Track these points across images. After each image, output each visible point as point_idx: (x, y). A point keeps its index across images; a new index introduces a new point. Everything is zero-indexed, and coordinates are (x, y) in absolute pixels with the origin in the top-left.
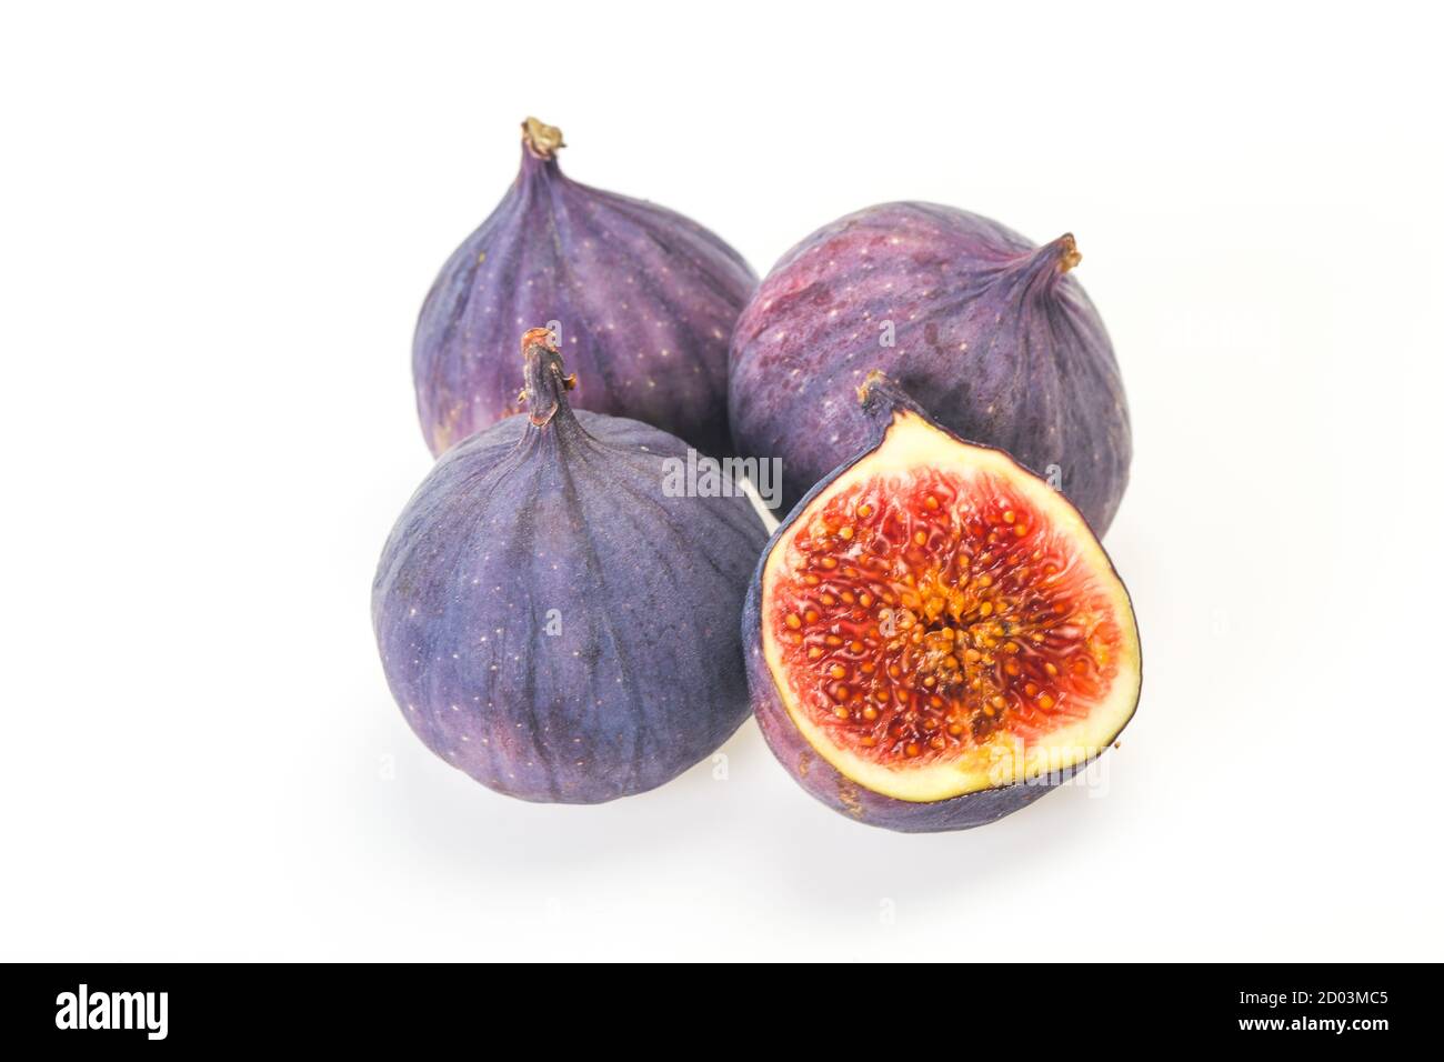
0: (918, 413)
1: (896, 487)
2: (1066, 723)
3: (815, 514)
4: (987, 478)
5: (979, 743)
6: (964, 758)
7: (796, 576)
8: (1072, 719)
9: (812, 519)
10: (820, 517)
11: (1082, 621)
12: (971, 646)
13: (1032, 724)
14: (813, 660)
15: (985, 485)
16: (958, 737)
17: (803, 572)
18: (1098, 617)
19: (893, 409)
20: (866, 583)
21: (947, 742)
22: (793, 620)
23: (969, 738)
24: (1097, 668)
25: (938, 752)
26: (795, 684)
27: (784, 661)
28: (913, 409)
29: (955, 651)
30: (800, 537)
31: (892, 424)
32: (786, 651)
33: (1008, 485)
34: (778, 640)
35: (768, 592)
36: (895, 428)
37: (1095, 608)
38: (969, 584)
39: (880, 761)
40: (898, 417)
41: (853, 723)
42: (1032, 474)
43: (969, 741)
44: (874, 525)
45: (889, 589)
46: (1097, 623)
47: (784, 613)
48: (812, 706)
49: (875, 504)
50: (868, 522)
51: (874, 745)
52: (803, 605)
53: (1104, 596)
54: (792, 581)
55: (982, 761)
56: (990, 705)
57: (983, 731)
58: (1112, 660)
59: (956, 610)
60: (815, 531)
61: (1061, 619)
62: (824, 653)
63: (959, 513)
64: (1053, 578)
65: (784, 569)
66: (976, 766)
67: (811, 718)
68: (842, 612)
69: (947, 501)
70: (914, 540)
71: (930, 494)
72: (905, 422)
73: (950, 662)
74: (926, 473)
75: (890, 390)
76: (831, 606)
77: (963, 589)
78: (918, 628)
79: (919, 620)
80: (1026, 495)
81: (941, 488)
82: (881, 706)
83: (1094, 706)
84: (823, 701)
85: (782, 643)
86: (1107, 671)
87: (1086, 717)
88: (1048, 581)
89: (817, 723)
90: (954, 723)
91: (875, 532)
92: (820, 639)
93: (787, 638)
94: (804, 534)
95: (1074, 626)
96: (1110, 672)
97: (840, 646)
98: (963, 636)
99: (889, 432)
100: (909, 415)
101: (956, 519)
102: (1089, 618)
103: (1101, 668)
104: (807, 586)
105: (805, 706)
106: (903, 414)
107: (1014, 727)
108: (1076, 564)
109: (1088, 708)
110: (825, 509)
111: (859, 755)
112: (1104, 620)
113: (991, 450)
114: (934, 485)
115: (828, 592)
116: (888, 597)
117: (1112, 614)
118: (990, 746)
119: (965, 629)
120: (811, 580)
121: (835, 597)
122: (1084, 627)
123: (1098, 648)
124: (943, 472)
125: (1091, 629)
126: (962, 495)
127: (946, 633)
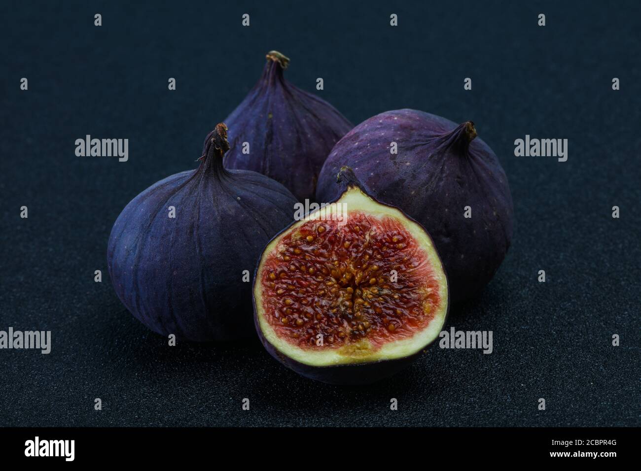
0: (360, 188)
2: (400, 339)
3: (296, 229)
4: (388, 220)
5: (351, 342)
6: (342, 349)
7: (279, 256)
8: (403, 336)
9: (294, 231)
10: (298, 230)
11: (420, 292)
12: (361, 296)
13: (383, 335)
14: (278, 295)
15: (387, 224)
16: (342, 338)
17: (283, 254)
18: (430, 290)
19: (348, 184)
20: (314, 262)
21: (335, 338)
22: (272, 276)
24: (423, 314)
25: (330, 344)
26: (266, 305)
27: (263, 294)
28: (358, 186)
29: (352, 300)
30: (285, 238)
31: (346, 191)
32: (267, 291)
33: (399, 224)
34: (263, 284)
35: (264, 261)
36: (347, 193)
37: (430, 286)
38: (366, 268)
39: (299, 345)
40: (349, 188)
41: (292, 325)
42: (412, 221)
43: (347, 341)
44: (324, 237)
45: (325, 266)
46: (429, 294)
47: (269, 272)
48: (271, 316)
49: (328, 227)
50: (322, 235)
51: (298, 337)
52: (279, 269)
53: (436, 281)
54: (277, 258)
55: (350, 350)
56: (362, 325)
57: (355, 337)
58: (433, 311)
59: (357, 279)
60: (295, 236)
61: (411, 289)
62: (285, 292)
63: (370, 235)
64: (411, 270)
65: (275, 252)
66: (347, 353)
67: (269, 322)
68: (298, 275)
69: (365, 229)
70: (343, 245)
71: (357, 225)
72: (352, 190)
73: (348, 303)
74: (358, 215)
75: (349, 175)
76: (294, 271)
77: (364, 270)
78: (336, 286)
79: (338, 283)
80: (407, 230)
81: (364, 223)
82: (306, 319)
83: (418, 332)
84: (277, 314)
85: (265, 286)
86: (428, 316)
87: (412, 336)
88: (408, 271)
89: (272, 325)
90: (341, 332)
91: (325, 239)
92: (284, 286)
93: (268, 283)
94: (289, 237)
95: (417, 293)
96: (430, 316)
97: (294, 290)
98: (358, 292)
99: (344, 195)
100: (355, 188)
101: (367, 237)
102: (426, 291)
103: (426, 314)
104: (285, 261)
105: (267, 316)
106: (352, 188)
107: (372, 337)
108: (426, 264)
109: (413, 332)
110: (302, 227)
111: (288, 340)
112: (432, 293)
113: (393, 207)
114: (360, 221)
115: (294, 264)
116: (324, 271)
117: (437, 290)
118: (357, 345)
119: (360, 289)
120: (288, 258)
121: (297, 267)
122: (422, 294)
123: (427, 306)
124: (366, 215)
125: (425, 295)
126: (374, 227)
127: (349, 289)
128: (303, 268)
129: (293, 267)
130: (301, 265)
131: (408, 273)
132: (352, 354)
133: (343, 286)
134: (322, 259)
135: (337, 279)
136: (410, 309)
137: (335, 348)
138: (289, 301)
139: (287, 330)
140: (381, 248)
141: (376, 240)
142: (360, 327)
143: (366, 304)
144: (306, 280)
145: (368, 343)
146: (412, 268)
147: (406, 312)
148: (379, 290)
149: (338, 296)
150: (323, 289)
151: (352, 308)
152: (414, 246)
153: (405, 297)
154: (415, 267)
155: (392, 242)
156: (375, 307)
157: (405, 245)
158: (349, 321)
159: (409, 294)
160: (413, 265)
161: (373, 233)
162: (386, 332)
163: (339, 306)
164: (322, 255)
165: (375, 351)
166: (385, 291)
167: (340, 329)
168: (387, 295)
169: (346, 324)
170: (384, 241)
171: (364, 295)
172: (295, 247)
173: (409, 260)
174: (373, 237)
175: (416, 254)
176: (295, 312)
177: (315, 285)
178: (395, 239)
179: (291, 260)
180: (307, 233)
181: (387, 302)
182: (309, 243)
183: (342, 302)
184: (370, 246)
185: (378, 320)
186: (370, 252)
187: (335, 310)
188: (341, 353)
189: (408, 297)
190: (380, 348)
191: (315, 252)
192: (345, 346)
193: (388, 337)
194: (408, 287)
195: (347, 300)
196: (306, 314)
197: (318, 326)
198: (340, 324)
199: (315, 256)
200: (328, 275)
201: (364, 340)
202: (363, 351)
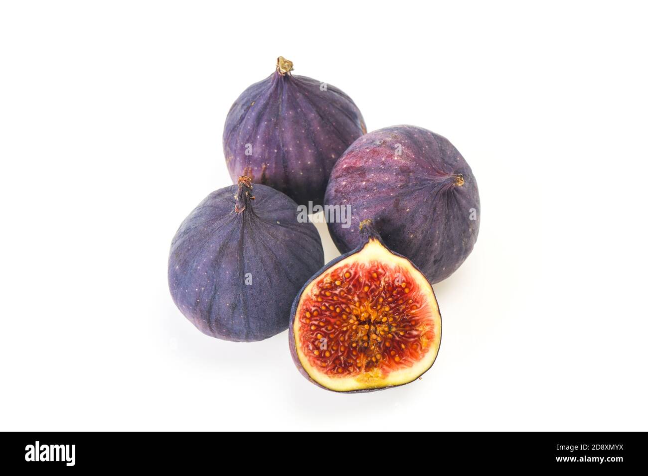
0: (379, 240)
1: (363, 267)
2: (403, 368)
3: (328, 274)
4: (399, 267)
5: (366, 371)
6: (359, 376)
7: (314, 297)
8: (405, 366)
9: (326, 276)
10: (330, 275)
11: (420, 329)
13: (389, 366)
14: (311, 331)
15: (398, 270)
16: (359, 368)
17: (317, 296)
18: (427, 328)
19: (370, 237)
20: (340, 304)
21: (354, 369)
22: (308, 314)
24: (421, 348)
25: (350, 373)
26: (302, 339)
27: (300, 329)
28: (377, 238)
29: (368, 335)
30: (319, 283)
31: (368, 242)
32: (302, 326)
33: (408, 272)
34: (300, 321)
35: (301, 302)
36: (369, 244)
37: (427, 325)
38: (380, 309)
39: (327, 373)
40: (371, 240)
41: (322, 357)
42: (417, 270)
43: (363, 370)
44: (349, 282)
45: (349, 306)
46: (426, 331)
47: (305, 311)
48: (306, 349)
49: (353, 273)
50: (348, 280)
51: (326, 367)
52: (313, 309)
53: (431, 320)
54: (312, 299)
55: (366, 379)
57: (369, 366)
58: (428, 346)
59: (373, 318)
60: (326, 281)
61: (413, 327)
62: (316, 328)
63: (384, 281)
64: (414, 311)
65: (310, 294)
67: (304, 353)
69: (379, 275)
70: (363, 290)
72: (373, 242)
73: (364, 338)
74: (376, 264)
75: (371, 229)
76: (324, 311)
77: (378, 311)
78: (356, 323)
79: (357, 320)
80: (413, 277)
81: (380, 270)
82: (333, 352)
83: (416, 362)
84: (311, 347)
85: (302, 323)
86: (425, 349)
87: (412, 366)
89: (306, 355)
90: (358, 363)
91: (350, 284)
93: (304, 321)
94: (321, 281)
95: (417, 331)
96: (427, 349)
97: (323, 327)
98: (373, 328)
99: (366, 246)
100: (375, 240)
101: (383, 283)
102: (424, 328)
104: (317, 302)
105: (303, 349)
106: (373, 240)
107: (382, 367)
108: (425, 306)
109: (412, 363)
110: (332, 273)
111: (319, 370)
112: (429, 330)
113: (404, 258)
114: (378, 268)
115: (325, 305)
116: (347, 310)
117: (433, 328)
118: (370, 373)
119: (374, 326)
120: (320, 300)
121: (327, 308)
122: (421, 332)
123: (424, 340)
124: (383, 264)
125: (423, 332)
126: (388, 274)
127: (366, 326)
128: (332, 308)
129: (323, 308)
130: (330, 306)
131: (412, 313)
132: (365, 381)
133: (361, 323)
135: (357, 316)
136: (411, 344)
137: (354, 376)
138: (320, 336)
139: (318, 360)
140: (392, 291)
141: (389, 285)
142: (373, 359)
143: (378, 339)
144: (333, 318)
145: (377, 372)
148: (389, 328)
149: (357, 333)
150: (347, 326)
151: (368, 342)
152: (418, 291)
153: (409, 334)
154: (417, 308)
155: (401, 288)
156: (384, 342)
157: (411, 290)
158: (365, 354)
159: (411, 331)
160: (415, 308)
161: (387, 279)
162: (392, 363)
163: (358, 341)
164: (346, 297)
165: (384, 379)
166: (395, 328)
167: (358, 360)
168: (395, 332)
169: (362, 356)
170: (395, 286)
171: (378, 331)
172: (325, 290)
173: (413, 302)
174: (387, 283)
175: (419, 297)
176: (324, 346)
177: (339, 322)
178: (404, 285)
179: (322, 301)
180: (336, 278)
181: (395, 337)
182: (337, 287)
183: (360, 337)
184: (384, 290)
185: (387, 353)
186: (384, 296)
187: (354, 344)
188: (360, 381)
189: (411, 333)
190: (387, 376)
191: (342, 294)
192: (362, 374)
193: (394, 367)
194: (411, 325)
195: (364, 336)
196: (332, 347)
198: (358, 356)
200: (350, 313)
201: (376, 370)
202: (375, 378)
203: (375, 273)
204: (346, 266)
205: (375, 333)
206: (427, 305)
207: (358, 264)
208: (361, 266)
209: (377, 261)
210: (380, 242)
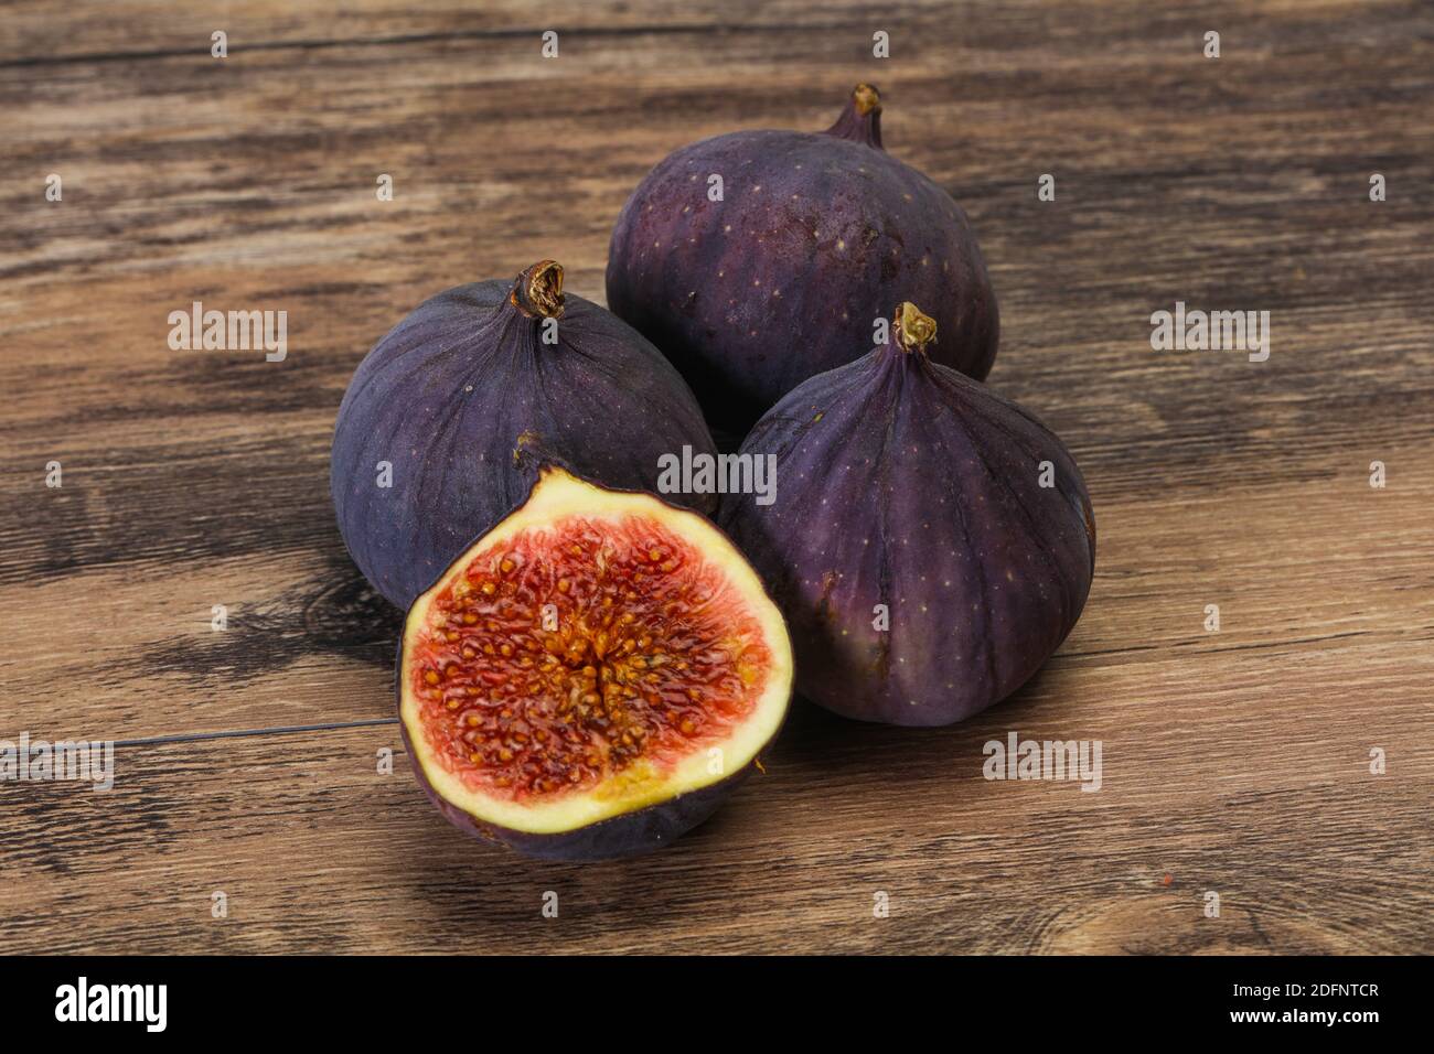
0: (564, 468)
1: (541, 540)
2: (708, 745)
3: (458, 575)
4: (633, 521)
5: (614, 771)
6: (600, 788)
7: (437, 634)
8: (710, 739)
9: (454, 581)
10: (463, 576)
11: (728, 646)
12: (614, 680)
13: (673, 745)
14: (451, 712)
15: (632, 527)
16: (597, 768)
17: (445, 630)
18: (745, 639)
19: (540, 467)
20: (508, 633)
21: (582, 773)
22: (432, 677)
23: (606, 768)
24: (743, 687)
25: (575, 785)
26: (432, 738)
27: (421, 716)
28: (559, 465)
29: (599, 688)
30: (442, 597)
31: (539, 480)
32: (426, 707)
33: (656, 524)
34: (417, 696)
35: (409, 652)
36: (541, 484)
37: (745, 631)
38: (613, 623)
39: (515, 798)
40: (544, 474)
41: (492, 764)
44: (516, 579)
45: (532, 636)
46: (745, 646)
47: (424, 670)
48: (446, 755)
49: (519, 559)
50: (511, 576)
51: (510, 785)
52: (442, 661)
53: (753, 618)
54: (433, 640)
55: (618, 788)
56: (630, 734)
57: (620, 759)
58: (760, 680)
59: (600, 648)
60: (458, 590)
61: (707, 645)
62: (464, 703)
63: (604, 557)
64: (700, 607)
65: (426, 630)
66: (612, 794)
67: (444, 767)
68: (483, 664)
69: (592, 548)
70: (557, 588)
71: (575, 543)
72: (551, 477)
73: (591, 699)
74: (573, 523)
75: (537, 448)
76: (473, 659)
77: (608, 629)
78: (560, 669)
79: (562, 664)
80: (674, 532)
81: (587, 536)
82: (518, 747)
83: (737, 724)
84: (458, 749)
85: (421, 699)
86: (752, 690)
87: (729, 735)
88: (695, 611)
89: (452, 771)
90: (591, 756)
91: (519, 584)
92: (460, 691)
93: (427, 694)
94: (446, 595)
95: (721, 650)
96: (756, 690)
97: (480, 695)
98: (606, 672)
99: (535, 490)
100: (555, 471)
101: (601, 563)
102: (738, 642)
103: (748, 687)
104: (450, 642)
105: (438, 757)
106: (549, 471)
107: (653, 753)
108: (726, 590)
109: (731, 727)
110: (469, 569)
111: (493, 794)
112: (751, 642)
113: (637, 492)
114: (579, 534)
115: (469, 646)
116: (530, 646)
117: (760, 635)
118: (628, 774)
119: (609, 666)
120: (454, 636)
121: (476, 650)
122: (733, 650)
123: (746, 670)
124: (589, 520)
125: (738, 651)
126: (609, 540)
127: (588, 670)
128: (489, 649)
129: (468, 652)
130: (484, 644)
131: (696, 614)
132: (621, 794)
133: (573, 668)
134: (520, 624)
135: (560, 656)
136: (716, 683)
137: (587, 790)
138: (477, 719)
139: (485, 774)
140: (631, 577)
141: (619, 564)
142: (626, 739)
143: (627, 692)
144: (500, 671)
145: (646, 766)
146: (700, 603)
147: (710, 692)
148: (646, 660)
149: (568, 690)
150: (537, 682)
151: (602, 705)
152: (696, 561)
153: (700, 663)
154: (706, 600)
155: (650, 562)
156: (646, 695)
157: (677, 562)
158: (602, 731)
159: (705, 655)
160: (701, 599)
161: (608, 553)
162: (677, 738)
163: (575, 707)
164: (518, 616)
165: (665, 778)
166: (659, 660)
167: (588, 751)
168: (663, 665)
169: (596, 739)
170: (634, 563)
171: (620, 675)
172: (464, 611)
173: (691, 589)
174: (613, 560)
175: (702, 575)
176: (493, 738)
177: (521, 676)
178: (655, 556)
179: (461, 638)
180: (481, 579)
181: (666, 679)
182: (490, 599)
183: (580, 697)
184: (609, 579)
185: (657, 718)
186: (612, 590)
187: (570, 717)
188: (602, 797)
189: (705, 660)
190: (673, 770)
191: (505, 612)
192: (606, 781)
193: (682, 746)
194: (700, 642)
195: (588, 693)
196: (514, 735)
197: (544, 755)
198: (586, 742)
199: (508, 620)
200: (539, 651)
201: (639, 763)
202: (643, 783)
203: (577, 545)
204: (499, 547)
205: (615, 681)
206: (729, 587)
207: (528, 534)
208: (535, 539)
209: (573, 517)
210: (568, 471)
